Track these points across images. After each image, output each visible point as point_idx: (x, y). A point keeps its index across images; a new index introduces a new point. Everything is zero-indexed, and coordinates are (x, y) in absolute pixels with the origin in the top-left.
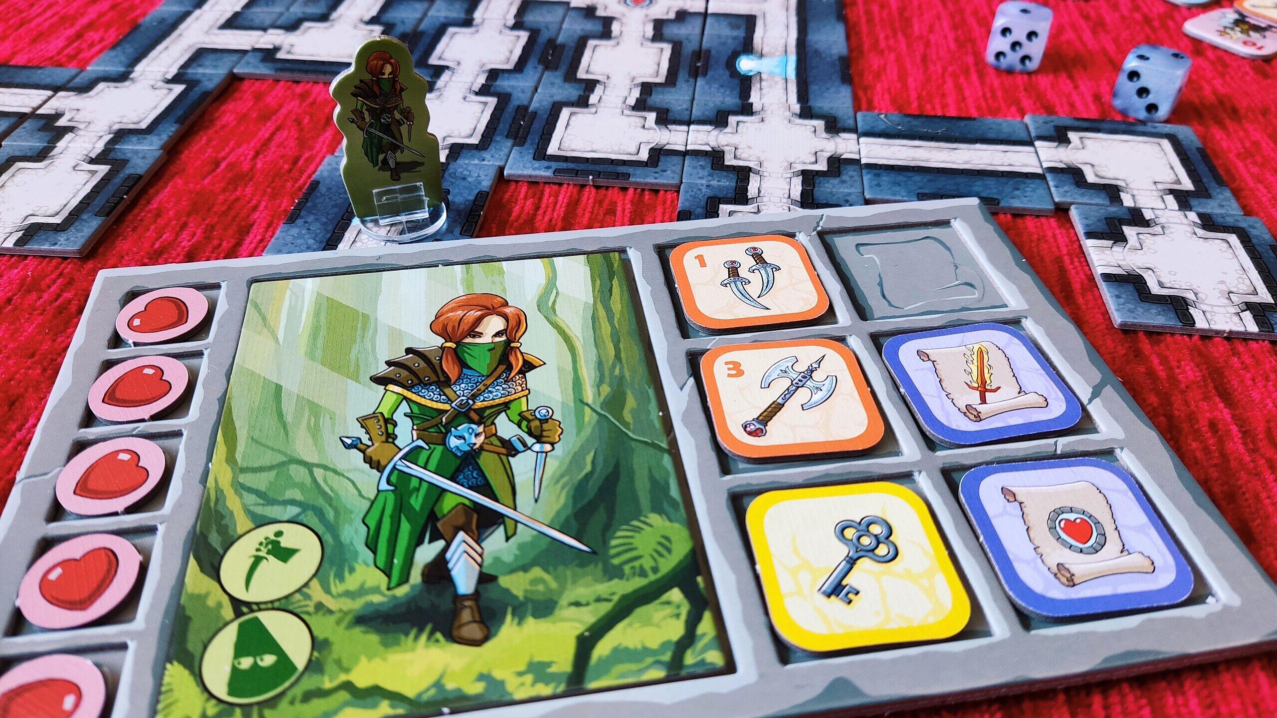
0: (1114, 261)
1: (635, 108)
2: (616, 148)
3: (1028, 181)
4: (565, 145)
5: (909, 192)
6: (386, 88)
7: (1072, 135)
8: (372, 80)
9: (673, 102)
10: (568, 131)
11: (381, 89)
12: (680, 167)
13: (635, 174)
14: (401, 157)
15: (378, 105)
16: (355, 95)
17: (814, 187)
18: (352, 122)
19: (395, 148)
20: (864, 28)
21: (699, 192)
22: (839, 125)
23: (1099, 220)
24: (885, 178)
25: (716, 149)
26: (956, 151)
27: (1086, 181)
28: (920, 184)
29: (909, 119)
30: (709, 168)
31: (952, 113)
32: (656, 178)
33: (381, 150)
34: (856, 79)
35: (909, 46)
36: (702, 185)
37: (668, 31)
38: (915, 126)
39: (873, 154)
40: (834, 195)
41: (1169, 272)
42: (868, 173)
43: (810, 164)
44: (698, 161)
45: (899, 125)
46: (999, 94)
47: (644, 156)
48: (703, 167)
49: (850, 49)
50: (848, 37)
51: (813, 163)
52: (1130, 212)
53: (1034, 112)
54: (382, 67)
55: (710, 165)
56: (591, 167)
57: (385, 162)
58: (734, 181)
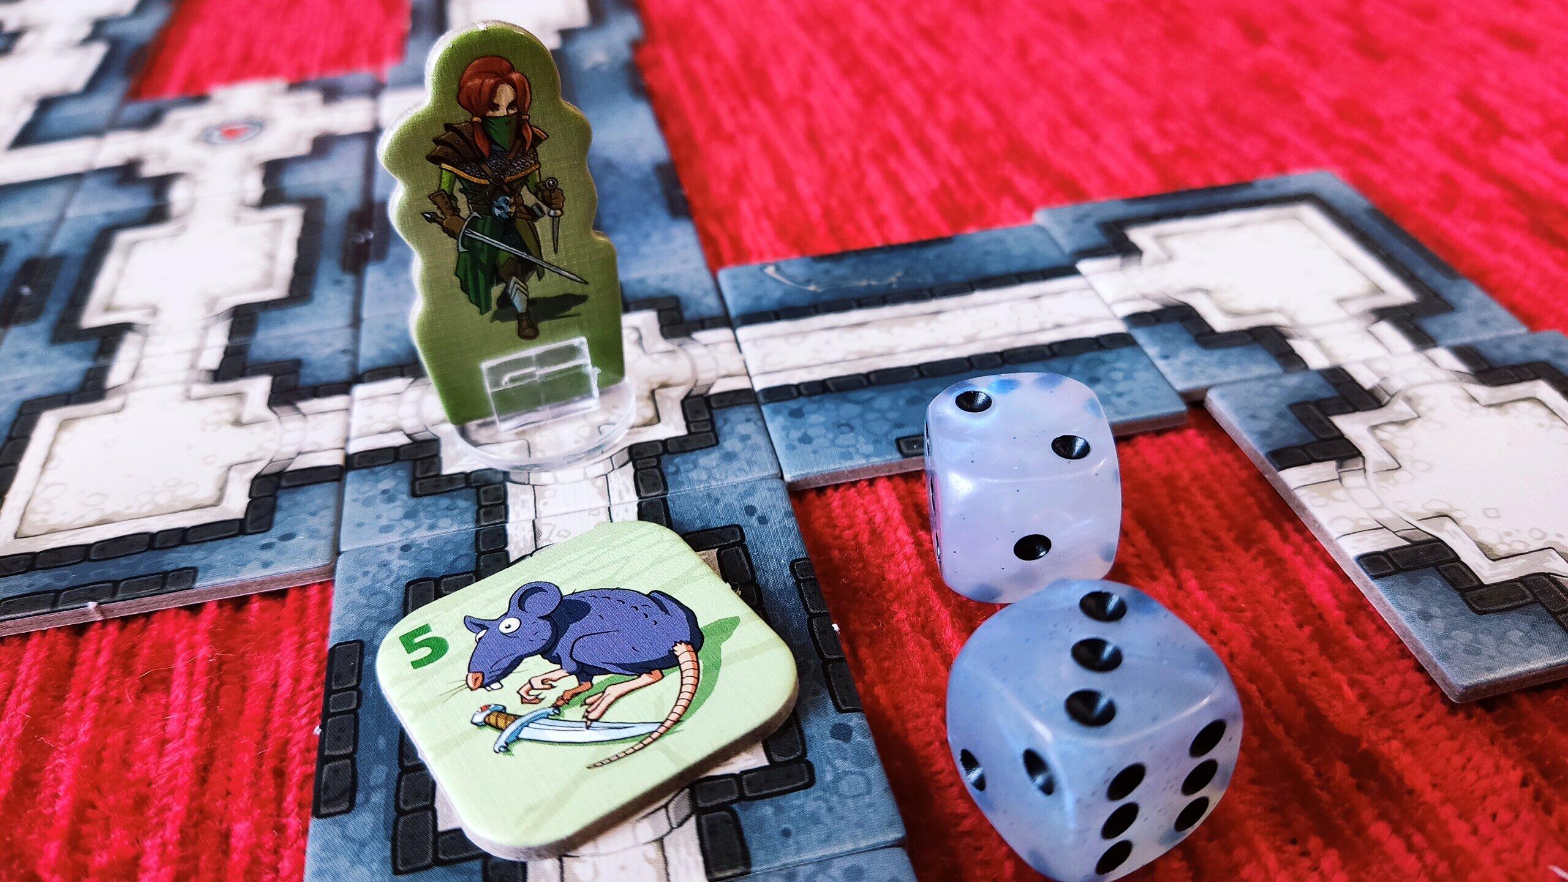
0: (1363, 514)
1: (218, 375)
2: (163, 499)
3: (1109, 356)
4: (35, 520)
5: (876, 442)
6: (503, 137)
7: (1138, 235)
8: (472, 123)
9: (312, 339)
10: (49, 477)
11: (491, 141)
12: (328, 516)
13: (209, 567)
14: (537, 287)
15: (486, 177)
16: (434, 159)
17: (666, 489)
18: (429, 220)
19: (525, 269)
20: (688, 103)
21: (383, 574)
22: (688, 314)
23: (1281, 416)
24: (817, 418)
25: (419, 437)
26: (942, 318)
27: (1212, 331)
28: (892, 415)
29: (825, 265)
30: (404, 499)
31: (900, 233)
32: (266, 565)
33: (495, 275)
34: (698, 202)
35: (778, 117)
36: (390, 549)
37: (296, 181)
38: (843, 278)
39: (774, 362)
40: (717, 501)
41: (1485, 511)
42: (776, 412)
43: (645, 425)
44: (378, 481)
45: (809, 282)
46: (971, 177)
47: (236, 504)
48: (389, 497)
49: (671, 142)
50: (662, 123)
51: (647, 424)
52: (1326, 378)
53: (1046, 200)
54: (493, 91)
55: (405, 487)
56: (94, 572)
57: (505, 300)
58: (470, 516)
